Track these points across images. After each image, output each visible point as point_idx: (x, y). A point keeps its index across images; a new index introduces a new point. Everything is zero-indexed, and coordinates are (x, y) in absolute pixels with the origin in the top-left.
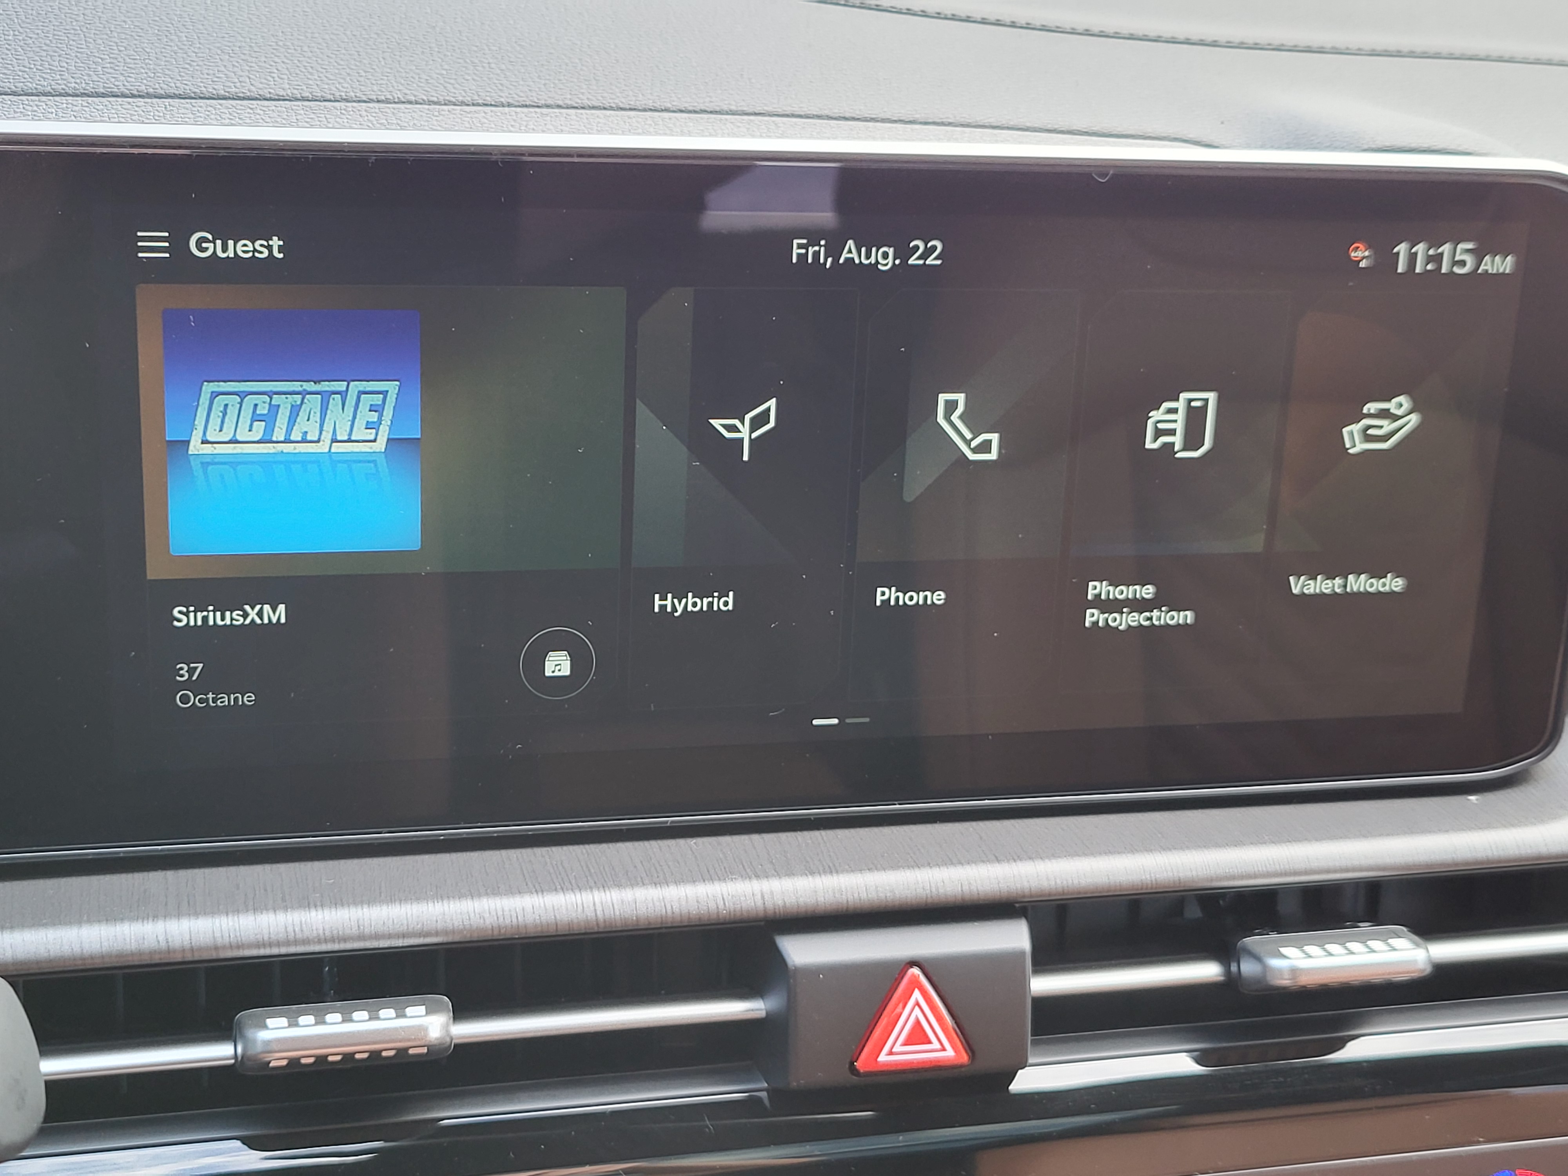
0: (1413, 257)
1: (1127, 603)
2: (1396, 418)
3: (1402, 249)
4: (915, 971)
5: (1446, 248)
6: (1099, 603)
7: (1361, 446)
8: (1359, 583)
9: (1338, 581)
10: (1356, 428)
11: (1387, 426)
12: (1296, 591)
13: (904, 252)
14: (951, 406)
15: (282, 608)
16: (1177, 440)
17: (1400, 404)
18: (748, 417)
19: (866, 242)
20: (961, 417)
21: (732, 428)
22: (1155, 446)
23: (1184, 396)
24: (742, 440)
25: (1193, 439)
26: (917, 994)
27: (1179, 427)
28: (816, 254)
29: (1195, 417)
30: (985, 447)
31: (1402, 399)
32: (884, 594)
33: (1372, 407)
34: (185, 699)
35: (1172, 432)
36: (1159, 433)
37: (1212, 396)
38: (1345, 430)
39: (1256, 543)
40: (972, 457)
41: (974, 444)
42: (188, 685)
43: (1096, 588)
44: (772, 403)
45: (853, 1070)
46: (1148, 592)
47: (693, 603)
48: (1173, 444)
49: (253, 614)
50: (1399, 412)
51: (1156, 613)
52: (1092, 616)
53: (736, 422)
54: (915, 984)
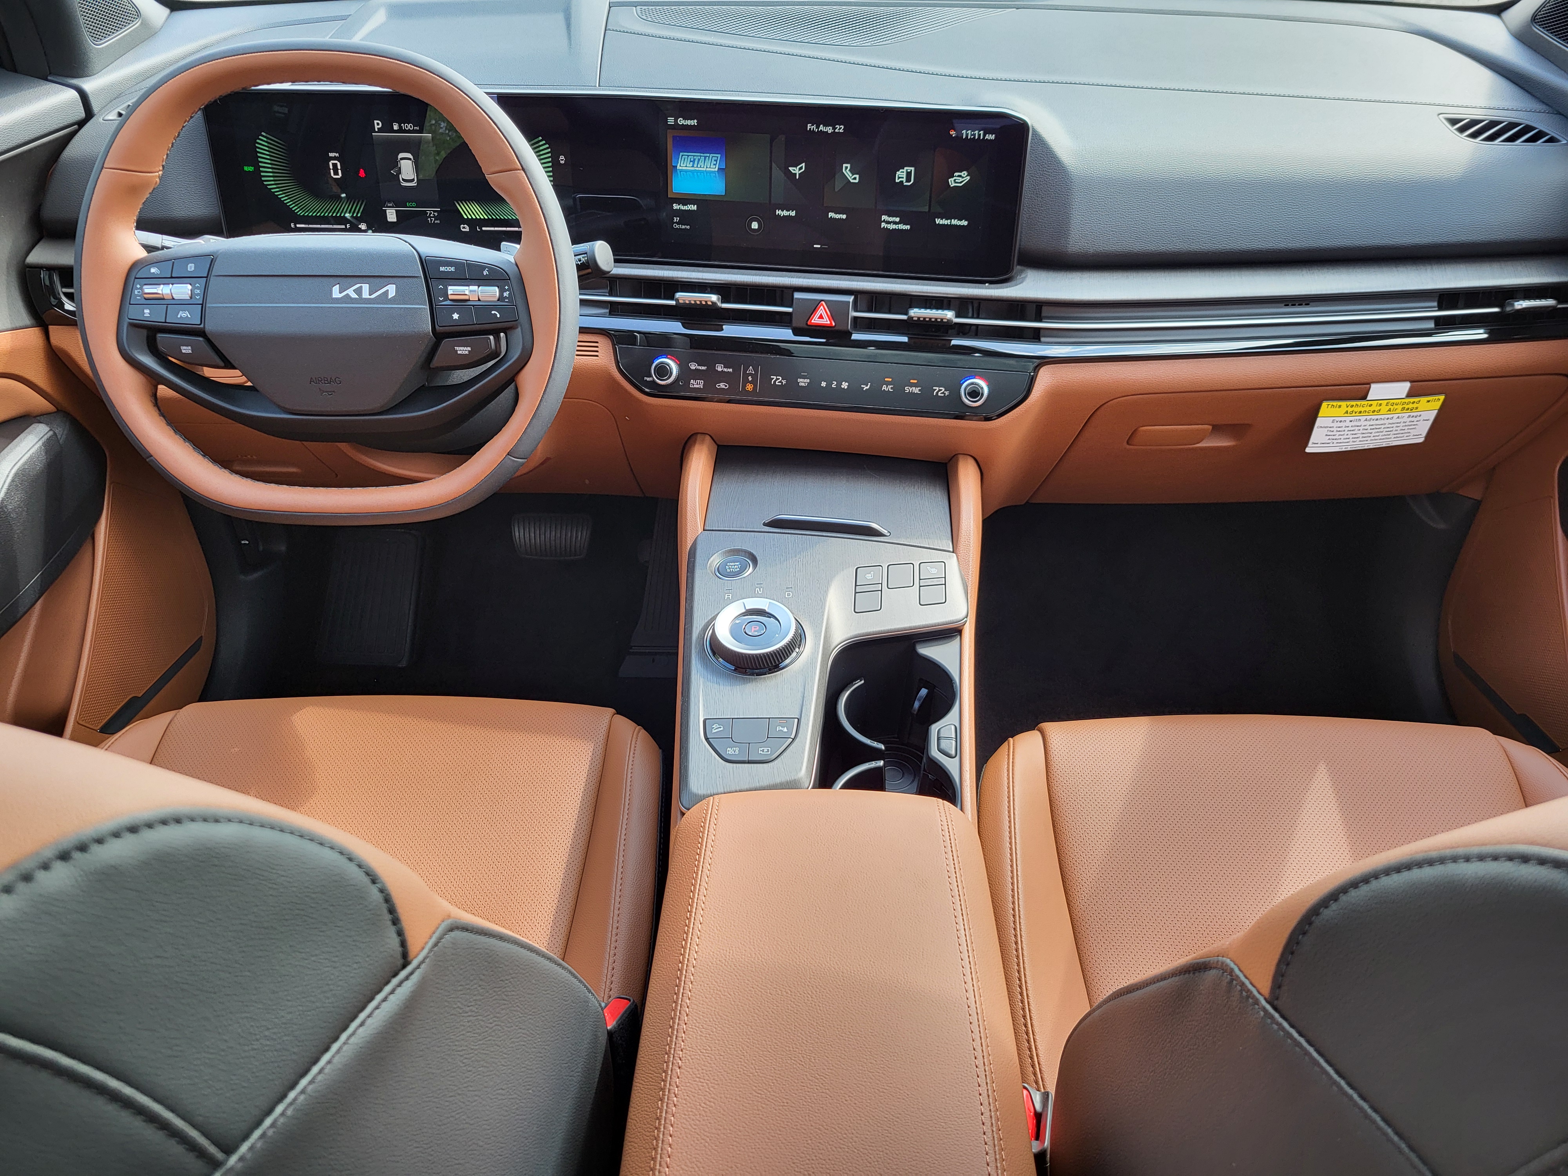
0: (967, 135)
1: (891, 222)
2: (963, 177)
3: (964, 132)
4: (823, 303)
5: (977, 132)
6: (884, 221)
7: (954, 185)
8: (955, 222)
9: (949, 221)
10: (952, 179)
11: (961, 180)
12: (937, 223)
13: (834, 128)
14: (846, 168)
15: (696, 206)
16: (904, 180)
17: (964, 173)
18: (798, 167)
19: (825, 125)
20: (850, 170)
21: (794, 170)
22: (898, 181)
23: (906, 168)
24: (796, 174)
25: (908, 180)
26: (822, 307)
27: (905, 176)
28: (813, 128)
29: (909, 174)
30: (855, 179)
31: (965, 172)
32: (831, 215)
33: (956, 174)
34: (675, 226)
35: (903, 178)
36: (899, 178)
37: (913, 169)
38: (949, 180)
39: (926, 209)
40: (852, 181)
41: (852, 177)
42: (676, 222)
43: (884, 217)
44: (803, 165)
45: (807, 324)
46: (897, 219)
47: (785, 213)
48: (903, 181)
49: (689, 208)
50: (965, 176)
51: (900, 225)
52: (883, 225)
53: (795, 168)
54: (822, 305)
